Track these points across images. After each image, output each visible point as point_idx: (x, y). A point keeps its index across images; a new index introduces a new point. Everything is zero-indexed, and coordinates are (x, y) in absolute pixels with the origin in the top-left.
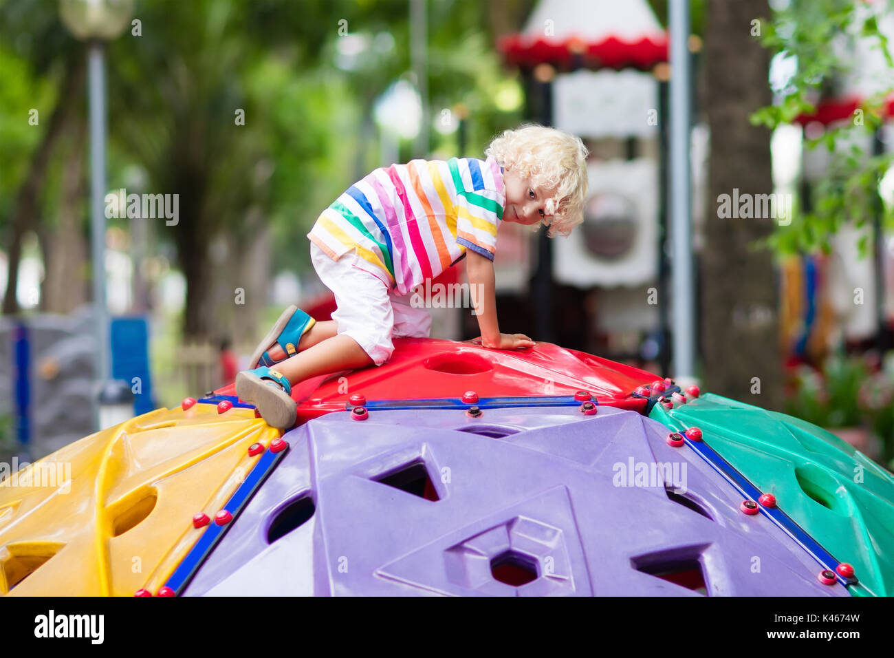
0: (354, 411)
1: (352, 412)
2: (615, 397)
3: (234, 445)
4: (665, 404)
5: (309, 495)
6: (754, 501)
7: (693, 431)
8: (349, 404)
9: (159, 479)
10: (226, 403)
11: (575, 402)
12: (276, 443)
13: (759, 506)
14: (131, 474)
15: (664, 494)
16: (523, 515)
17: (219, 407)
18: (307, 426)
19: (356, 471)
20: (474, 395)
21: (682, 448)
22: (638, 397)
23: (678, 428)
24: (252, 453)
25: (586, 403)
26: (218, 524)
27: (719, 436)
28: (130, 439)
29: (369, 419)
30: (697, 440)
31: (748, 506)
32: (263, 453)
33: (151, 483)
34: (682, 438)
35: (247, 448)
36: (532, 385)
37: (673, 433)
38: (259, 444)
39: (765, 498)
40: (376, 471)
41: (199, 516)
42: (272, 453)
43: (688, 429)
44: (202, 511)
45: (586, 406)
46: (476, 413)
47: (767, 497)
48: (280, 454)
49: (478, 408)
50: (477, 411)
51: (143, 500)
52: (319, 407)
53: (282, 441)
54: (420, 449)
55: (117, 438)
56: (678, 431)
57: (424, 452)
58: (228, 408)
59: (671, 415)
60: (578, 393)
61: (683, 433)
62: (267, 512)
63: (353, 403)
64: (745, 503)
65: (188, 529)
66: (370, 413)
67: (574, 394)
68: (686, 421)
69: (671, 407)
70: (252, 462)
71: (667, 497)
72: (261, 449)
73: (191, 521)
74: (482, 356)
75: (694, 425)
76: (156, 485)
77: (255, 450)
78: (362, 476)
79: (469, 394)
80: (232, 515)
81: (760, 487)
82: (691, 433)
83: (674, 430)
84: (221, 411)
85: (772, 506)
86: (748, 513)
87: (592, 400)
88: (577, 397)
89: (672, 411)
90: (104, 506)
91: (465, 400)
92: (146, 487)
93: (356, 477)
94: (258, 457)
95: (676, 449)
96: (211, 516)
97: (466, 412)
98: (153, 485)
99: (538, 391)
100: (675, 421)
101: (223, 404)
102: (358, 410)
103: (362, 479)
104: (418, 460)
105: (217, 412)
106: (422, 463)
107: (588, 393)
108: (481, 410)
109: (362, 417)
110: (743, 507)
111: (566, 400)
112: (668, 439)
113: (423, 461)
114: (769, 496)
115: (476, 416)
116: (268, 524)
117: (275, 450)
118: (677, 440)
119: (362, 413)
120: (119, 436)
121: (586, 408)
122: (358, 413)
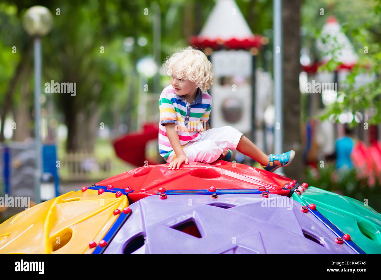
0: (161, 195)
1: (160, 195)
2: (276, 189)
3: (106, 210)
4: (298, 193)
5: (142, 234)
6: (341, 238)
7: (312, 205)
8: (158, 192)
9: (73, 225)
10: (102, 190)
11: (259, 191)
12: (126, 209)
13: (344, 240)
14: (60, 222)
15: (302, 235)
16: (241, 244)
17: (98, 192)
18: (140, 202)
19: (163, 224)
20: (214, 188)
21: (307, 213)
22: (286, 189)
23: (305, 204)
24: (115, 214)
25: (264, 192)
26: (100, 246)
27: (323, 207)
28: (59, 205)
29: (167, 198)
30: (314, 209)
31: (339, 240)
32: (120, 214)
33: (70, 227)
34: (308, 209)
35: (113, 212)
36: (239, 184)
37: (303, 206)
38: (118, 210)
39: (346, 236)
40: (172, 223)
41: (92, 243)
42: (124, 214)
43: (309, 204)
44: (93, 240)
45: (264, 193)
46: (215, 197)
47: (347, 236)
48: (128, 214)
49: (216, 194)
50: (216, 196)
51: (66, 234)
52: (144, 193)
53: (129, 209)
54: (192, 213)
55: (54, 205)
56: (305, 205)
57: (194, 215)
58: (102, 192)
59: (301, 198)
60: (260, 187)
61: (308, 206)
62: (124, 242)
63: (160, 191)
64: (337, 239)
65: (87, 249)
66: (168, 196)
67: (258, 188)
68: (308, 201)
69: (300, 194)
70: (115, 218)
71: (304, 237)
72: (119, 212)
73: (88, 245)
74: (216, 170)
75: (312, 203)
76: (72, 228)
77: (116, 213)
78: (166, 226)
79: (212, 188)
80: (107, 243)
81: (343, 231)
82: (311, 206)
83: (303, 205)
84: (100, 193)
85: (349, 240)
86: (338, 243)
87: (266, 191)
88: (259, 189)
89: (302, 196)
90: (48, 237)
91: (209, 190)
92: (67, 229)
93: (164, 227)
94: (118, 216)
95: (305, 213)
96: (97, 243)
97: (211, 196)
98: (70, 228)
99: (242, 186)
100: (304, 201)
101: (100, 190)
102: (162, 195)
103: (166, 227)
104: (191, 219)
105: (97, 194)
106: (193, 220)
107: (265, 188)
108: (217, 195)
109: (164, 198)
110: (336, 240)
111: (254, 191)
112: (302, 209)
113: (193, 219)
114: (347, 235)
115: (215, 198)
116: (123, 247)
117: (125, 212)
118: (306, 209)
119: (164, 196)
120: (54, 204)
121: (264, 195)
122: (163, 196)
